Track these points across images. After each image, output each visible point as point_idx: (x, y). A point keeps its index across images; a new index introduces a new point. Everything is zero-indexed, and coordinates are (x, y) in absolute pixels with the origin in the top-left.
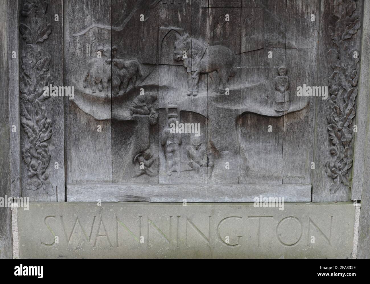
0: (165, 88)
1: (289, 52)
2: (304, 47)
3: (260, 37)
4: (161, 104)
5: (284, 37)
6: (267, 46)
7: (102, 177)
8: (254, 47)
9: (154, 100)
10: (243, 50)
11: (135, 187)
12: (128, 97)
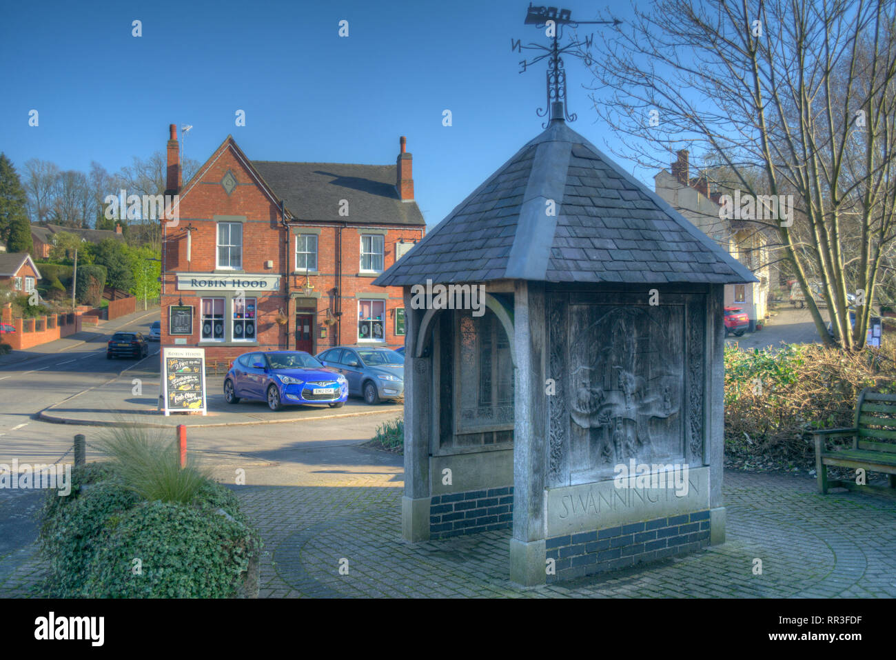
0: (615, 405)
1: (671, 377)
2: (677, 374)
3: (658, 369)
4: (613, 416)
5: (668, 369)
6: (661, 374)
7: (585, 467)
8: (655, 376)
9: (610, 412)
10: (650, 378)
11: (605, 470)
12: (597, 412)
